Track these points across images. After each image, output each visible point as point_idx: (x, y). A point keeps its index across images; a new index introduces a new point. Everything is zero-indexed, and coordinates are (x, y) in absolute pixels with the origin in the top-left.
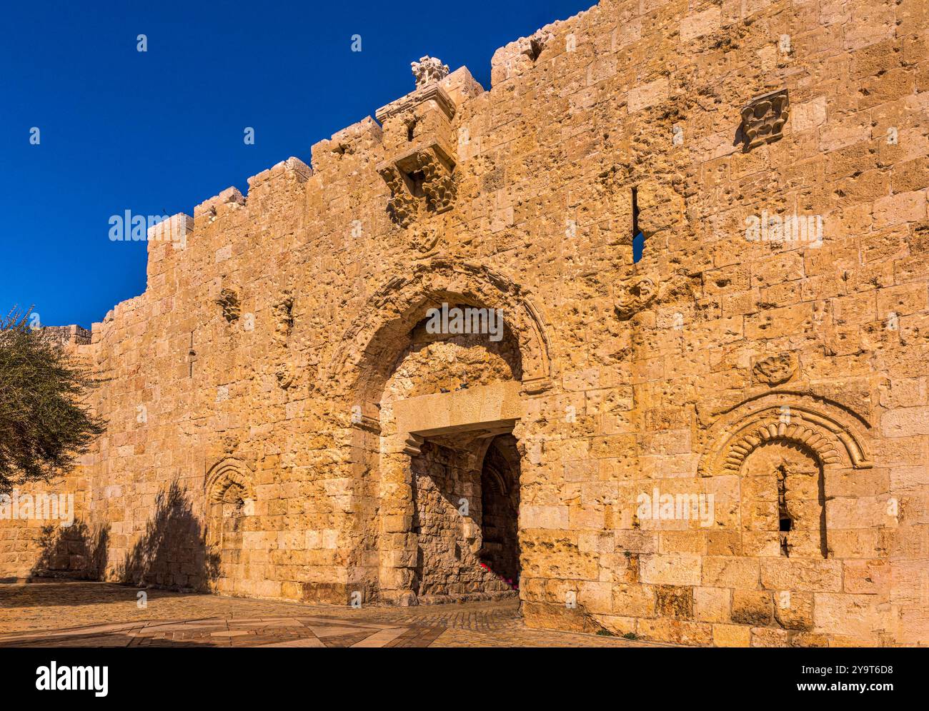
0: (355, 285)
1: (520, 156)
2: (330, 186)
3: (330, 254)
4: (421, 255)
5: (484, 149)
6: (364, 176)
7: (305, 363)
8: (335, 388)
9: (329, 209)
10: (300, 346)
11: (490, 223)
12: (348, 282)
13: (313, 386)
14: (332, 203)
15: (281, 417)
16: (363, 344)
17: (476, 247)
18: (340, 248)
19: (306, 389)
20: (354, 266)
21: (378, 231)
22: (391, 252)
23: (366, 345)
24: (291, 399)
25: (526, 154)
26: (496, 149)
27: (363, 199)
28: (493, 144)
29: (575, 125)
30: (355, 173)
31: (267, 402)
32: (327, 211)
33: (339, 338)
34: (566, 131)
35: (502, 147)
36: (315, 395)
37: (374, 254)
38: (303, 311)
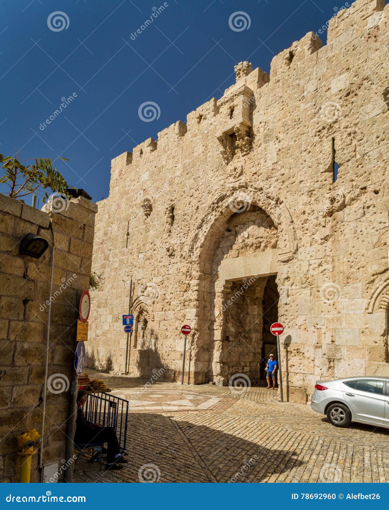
0: (203, 197)
1: (281, 122)
2: (194, 139)
3: (192, 179)
4: (234, 180)
5: (265, 117)
6: (210, 133)
7: (179, 242)
8: (192, 256)
9: (193, 153)
10: (177, 232)
11: (266, 161)
12: (200, 196)
13: (182, 255)
14: (195, 150)
15: (167, 273)
16: (205, 232)
17: (259, 176)
18: (197, 176)
19: (179, 257)
20: (203, 186)
21: (215, 166)
22: (220, 178)
23: (207, 232)
24: (172, 263)
25: (284, 120)
26: (270, 118)
27: (209, 147)
28: (269, 115)
29: (307, 103)
30: (206, 132)
31: (161, 264)
32: (193, 154)
33: (195, 228)
34: (303, 106)
35: (273, 116)
36: (183, 260)
37: (212, 179)
38: (179, 212)
